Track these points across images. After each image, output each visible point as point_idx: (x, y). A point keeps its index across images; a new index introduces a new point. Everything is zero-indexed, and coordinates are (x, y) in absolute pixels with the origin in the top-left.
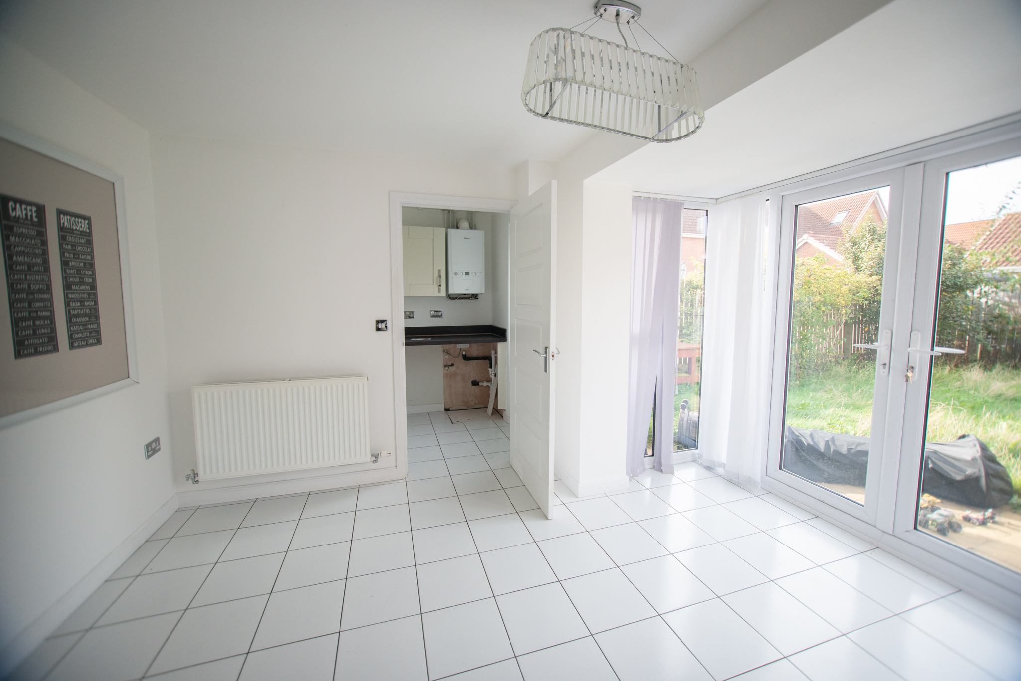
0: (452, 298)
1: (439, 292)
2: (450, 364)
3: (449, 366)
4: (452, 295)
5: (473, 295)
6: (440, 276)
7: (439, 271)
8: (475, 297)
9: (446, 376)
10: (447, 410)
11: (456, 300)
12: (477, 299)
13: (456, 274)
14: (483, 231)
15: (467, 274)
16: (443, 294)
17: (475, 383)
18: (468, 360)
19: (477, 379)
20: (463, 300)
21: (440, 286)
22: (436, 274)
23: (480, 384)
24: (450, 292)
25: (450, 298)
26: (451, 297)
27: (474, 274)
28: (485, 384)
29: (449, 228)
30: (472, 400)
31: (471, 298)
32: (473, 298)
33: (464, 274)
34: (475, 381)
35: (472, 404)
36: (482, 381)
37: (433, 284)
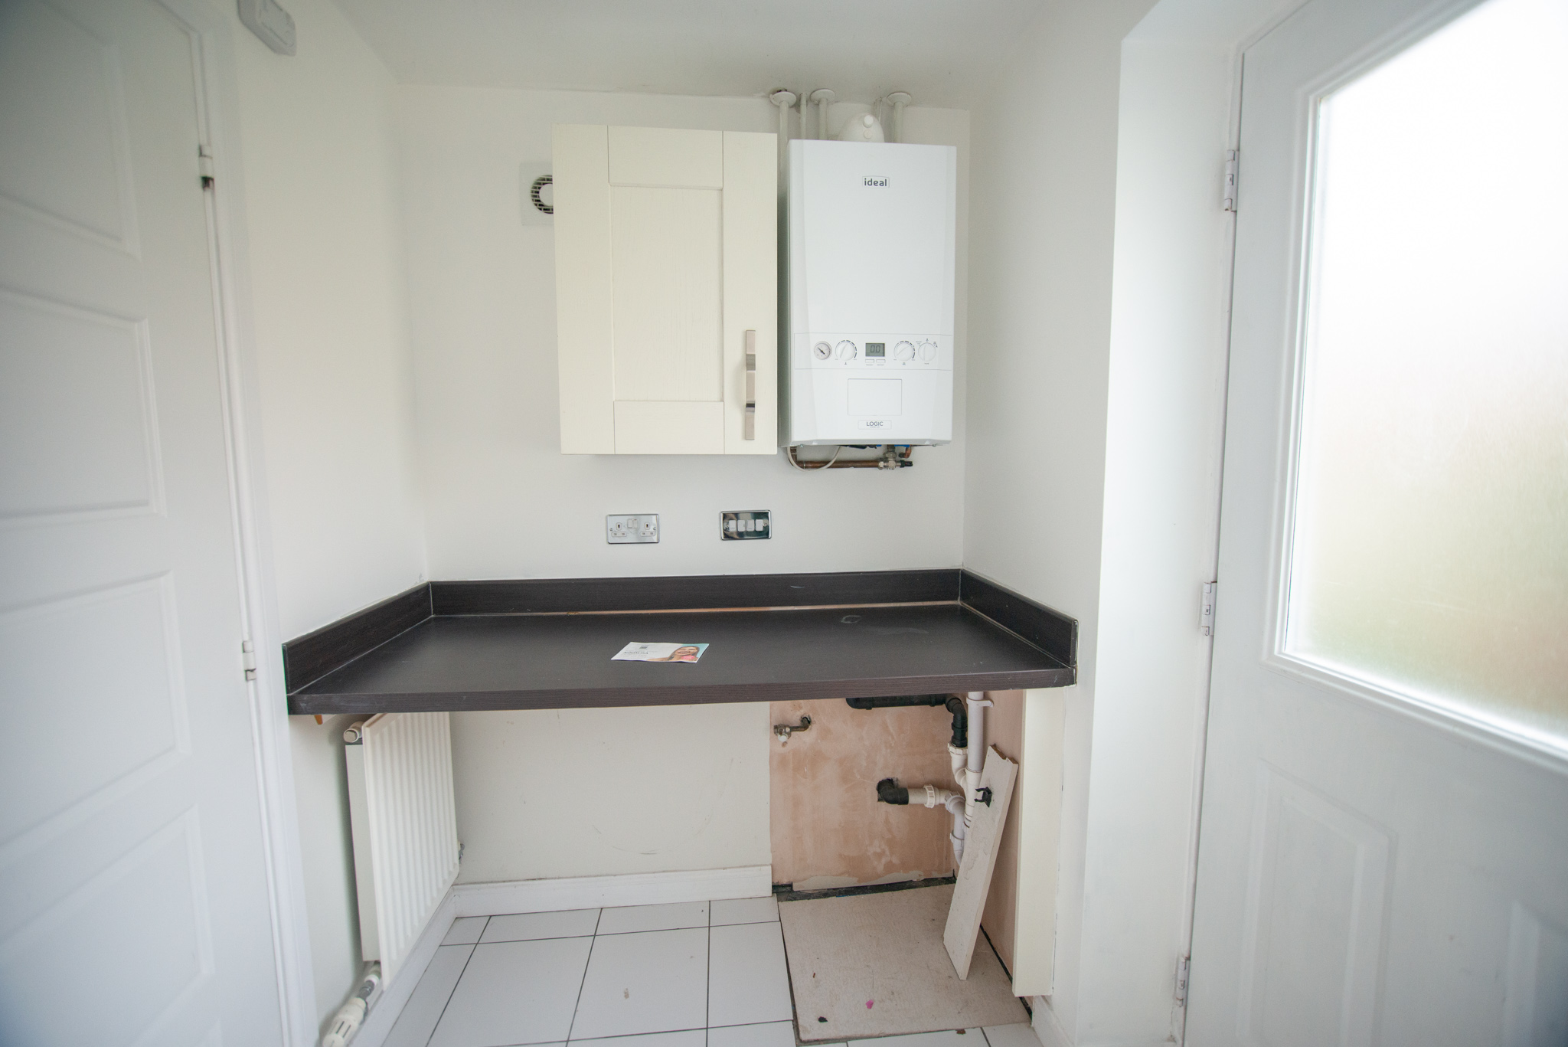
0: (804, 460)
1: (748, 434)
2: (797, 722)
3: (794, 729)
4: (807, 447)
5: (891, 448)
6: (750, 363)
7: (748, 336)
8: (899, 455)
9: (780, 764)
10: (783, 891)
11: (824, 471)
12: (910, 464)
13: (825, 351)
14: (953, 149)
15: (876, 350)
16: (766, 442)
17: (892, 792)
18: (869, 708)
19: (900, 776)
20: (852, 470)
21: (751, 405)
22: (735, 356)
23: (914, 799)
24: (799, 435)
25: (803, 464)
26: (803, 456)
27: (909, 352)
28: (930, 799)
29: (798, 137)
30: (880, 855)
31: (885, 460)
32: (892, 463)
33: (862, 350)
34: (890, 781)
35: (880, 868)
36: (919, 787)
37: (722, 400)
